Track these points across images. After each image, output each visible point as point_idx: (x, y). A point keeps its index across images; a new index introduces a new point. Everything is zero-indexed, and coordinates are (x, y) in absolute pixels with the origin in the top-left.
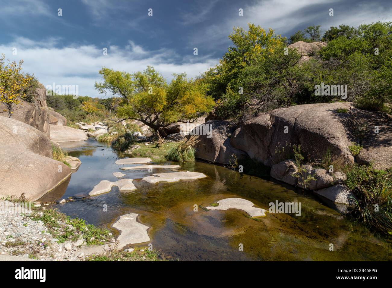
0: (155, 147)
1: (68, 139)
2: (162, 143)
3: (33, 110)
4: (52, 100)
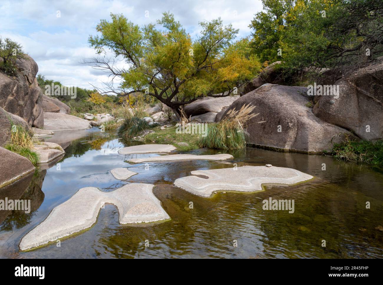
1: (67, 127)
3: (14, 85)
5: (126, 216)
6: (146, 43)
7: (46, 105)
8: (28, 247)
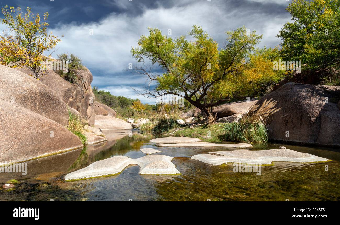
0: (202, 129)
1: (113, 127)
2: (213, 121)
3: (74, 90)
4: (108, 99)
5: (145, 169)
6: (178, 52)
7: (97, 110)
8: (70, 179)
